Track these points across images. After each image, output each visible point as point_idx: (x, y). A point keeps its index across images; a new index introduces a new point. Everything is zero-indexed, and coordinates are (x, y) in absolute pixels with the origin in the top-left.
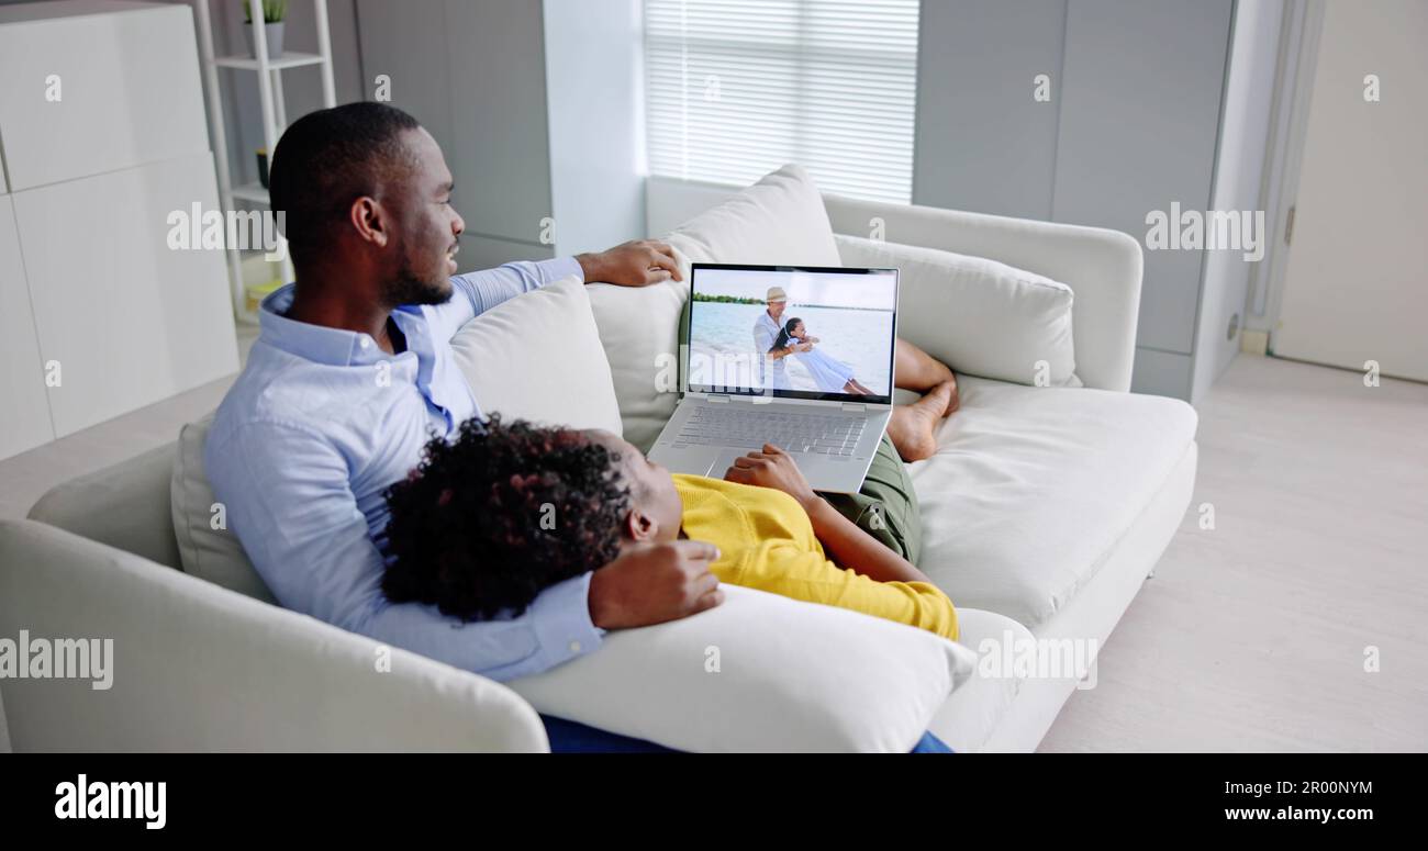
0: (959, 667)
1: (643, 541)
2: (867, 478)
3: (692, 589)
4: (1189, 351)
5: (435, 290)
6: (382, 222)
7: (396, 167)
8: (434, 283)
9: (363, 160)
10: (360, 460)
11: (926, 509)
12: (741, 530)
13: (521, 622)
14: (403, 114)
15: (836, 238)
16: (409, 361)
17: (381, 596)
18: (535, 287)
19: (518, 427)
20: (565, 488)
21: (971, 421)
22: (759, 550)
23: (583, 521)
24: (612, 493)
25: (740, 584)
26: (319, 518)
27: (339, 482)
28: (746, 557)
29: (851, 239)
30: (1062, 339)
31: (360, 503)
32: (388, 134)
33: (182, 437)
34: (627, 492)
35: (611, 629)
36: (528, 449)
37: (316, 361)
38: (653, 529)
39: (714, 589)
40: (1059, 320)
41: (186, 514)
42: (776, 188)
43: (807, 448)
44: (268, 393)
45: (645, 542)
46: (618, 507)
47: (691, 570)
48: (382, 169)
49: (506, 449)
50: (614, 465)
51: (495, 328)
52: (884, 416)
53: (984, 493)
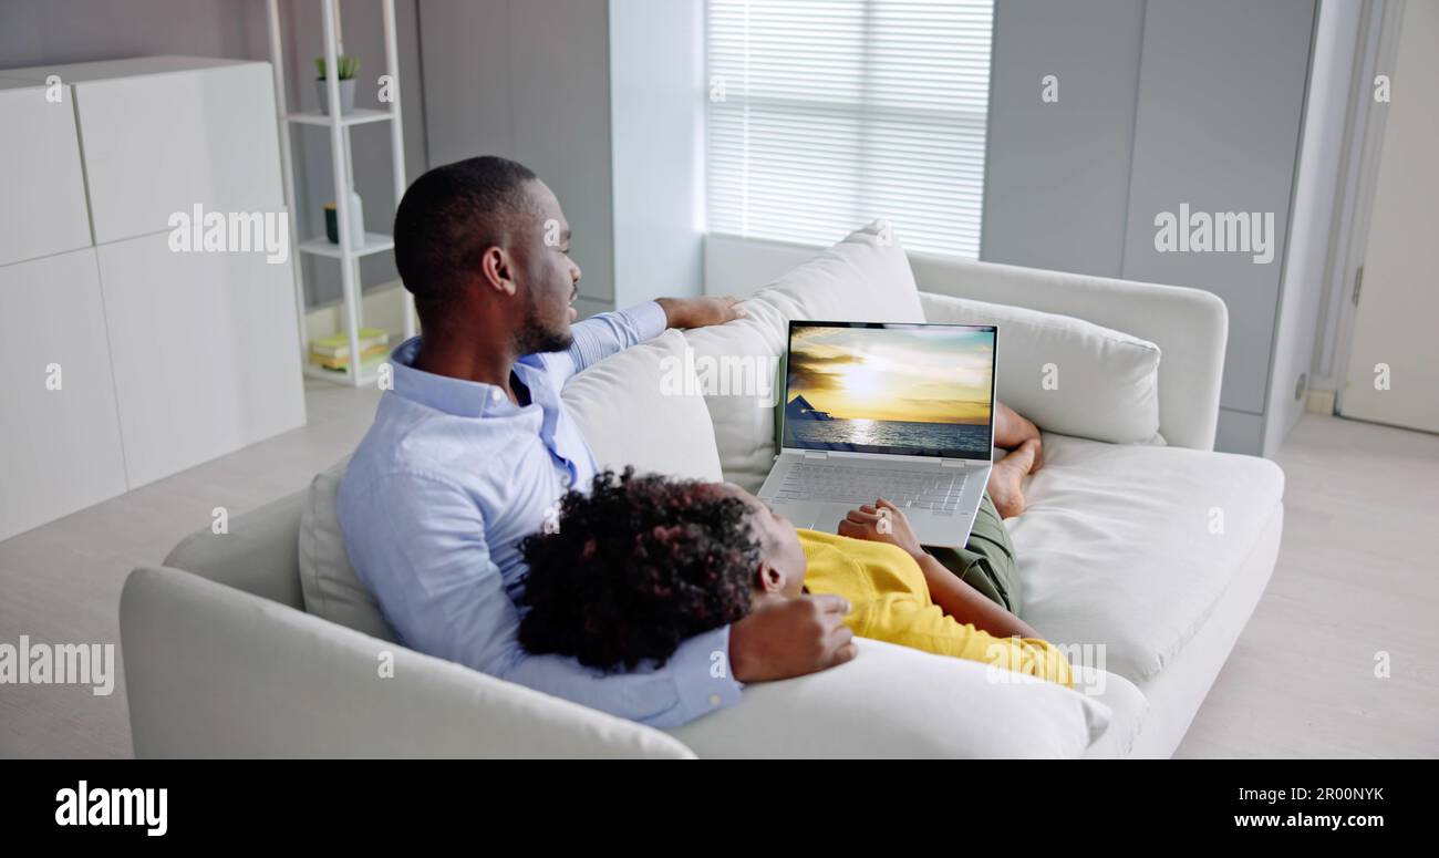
0: (1096, 721)
1: (772, 593)
2: (972, 535)
3: (829, 642)
4: (1261, 411)
5: (559, 337)
6: (511, 271)
7: (521, 217)
8: (558, 330)
9: (490, 210)
10: (494, 511)
11: (1026, 565)
12: (859, 583)
13: (662, 675)
14: (520, 166)
15: (920, 296)
16: (534, 414)
17: (520, 648)
18: (635, 343)
19: (652, 480)
20: (707, 541)
21: (1057, 479)
22: (881, 603)
23: (725, 572)
24: (745, 545)
25: (866, 636)
26: (458, 569)
27: (477, 533)
28: (870, 611)
29: (935, 297)
30: (1148, 398)
31: (493, 554)
32: (511, 184)
33: (313, 487)
34: (758, 544)
35: (748, 682)
36: (668, 501)
37: (450, 413)
38: (782, 580)
39: (849, 643)
40: (1147, 378)
41: (316, 563)
42: (862, 246)
43: (909, 504)
44: (406, 444)
45: (775, 596)
46: (751, 560)
47: (827, 623)
48: (508, 218)
49: (648, 501)
50: (744, 517)
51: (606, 384)
52: (982, 473)
53: (1081, 551)
